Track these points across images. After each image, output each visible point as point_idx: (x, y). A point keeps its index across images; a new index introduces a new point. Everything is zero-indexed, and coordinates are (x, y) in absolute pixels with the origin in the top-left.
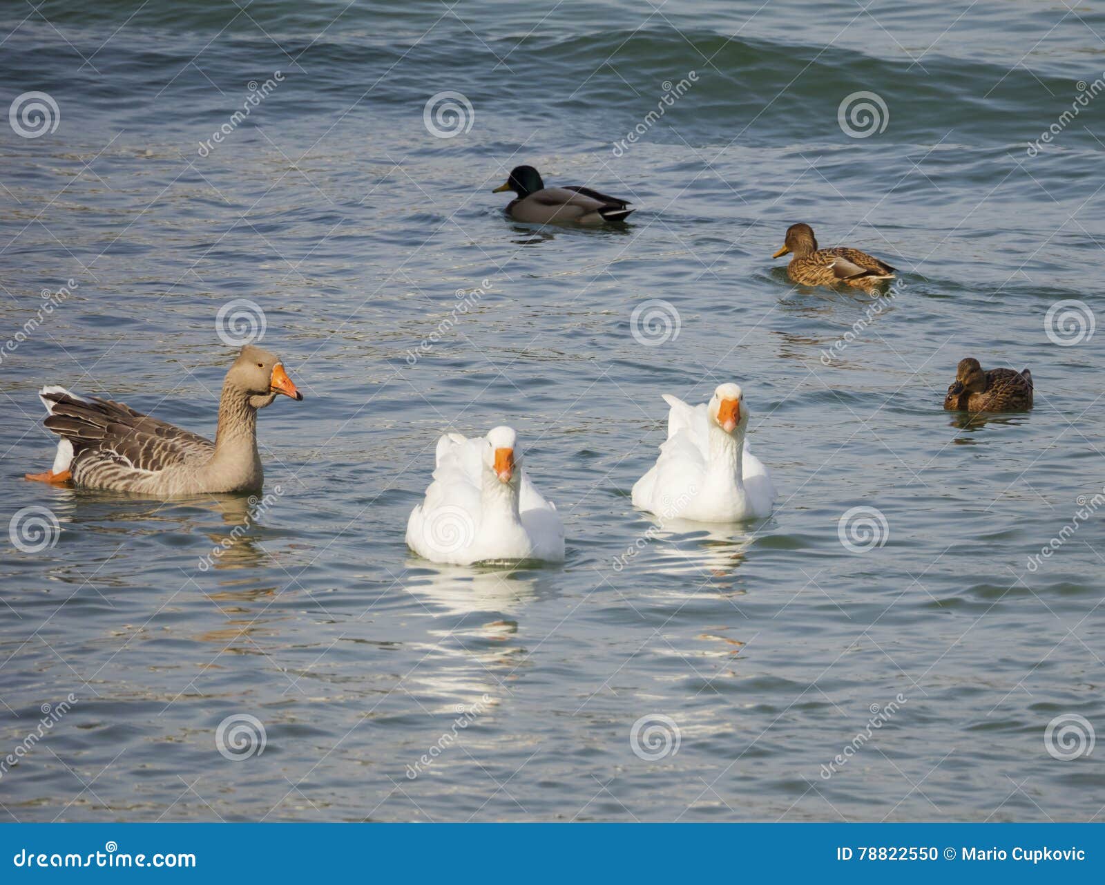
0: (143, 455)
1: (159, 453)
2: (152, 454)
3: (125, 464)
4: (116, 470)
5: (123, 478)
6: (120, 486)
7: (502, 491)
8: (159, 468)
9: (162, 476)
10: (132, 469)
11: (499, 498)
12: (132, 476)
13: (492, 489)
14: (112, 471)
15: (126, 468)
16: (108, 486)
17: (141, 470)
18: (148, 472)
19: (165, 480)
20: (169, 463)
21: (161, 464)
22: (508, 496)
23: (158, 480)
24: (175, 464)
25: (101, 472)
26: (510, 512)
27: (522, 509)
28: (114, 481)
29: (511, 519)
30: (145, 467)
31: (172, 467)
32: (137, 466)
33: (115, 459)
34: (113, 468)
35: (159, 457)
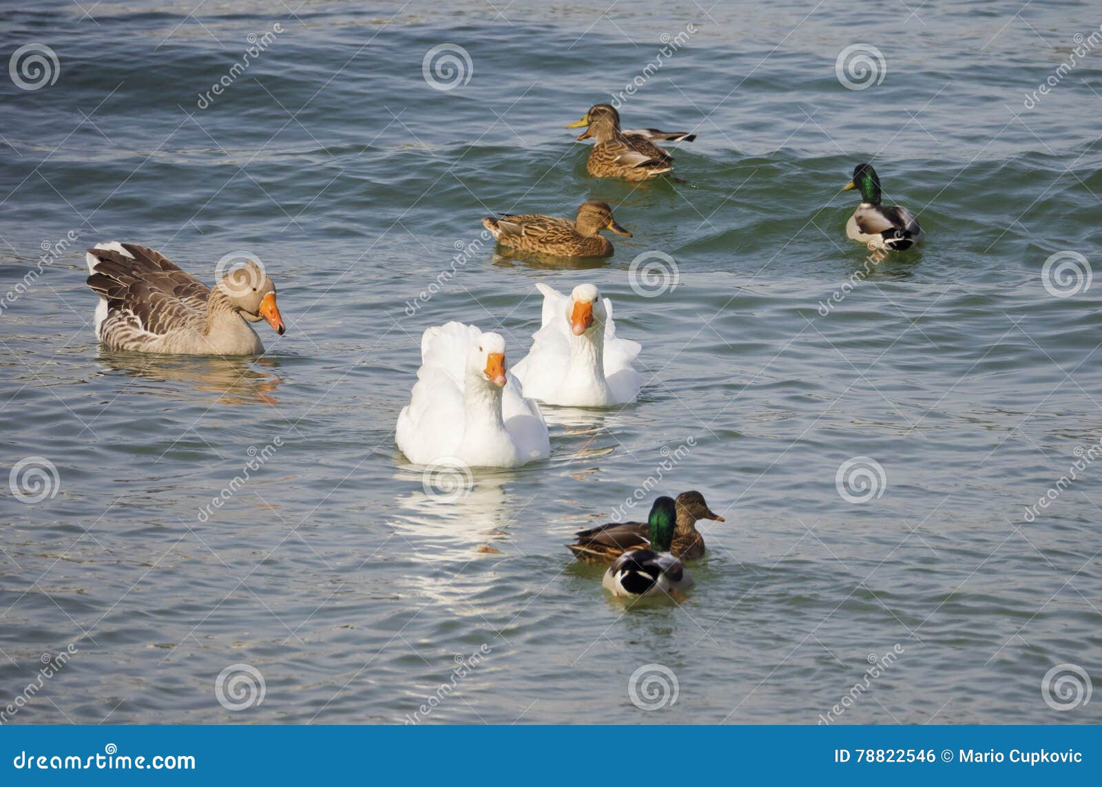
0: (152, 318)
1: (165, 317)
2: (159, 317)
3: (135, 325)
4: (128, 332)
5: (133, 340)
6: (131, 346)
7: (486, 396)
8: (164, 332)
9: (166, 338)
10: (142, 332)
11: (482, 403)
12: (140, 338)
13: (476, 393)
14: (124, 333)
15: (137, 330)
16: (123, 346)
17: (148, 333)
18: (153, 335)
19: (168, 344)
20: (172, 328)
21: (165, 328)
22: (491, 402)
23: (162, 343)
24: (178, 328)
25: (117, 333)
26: (493, 419)
27: (506, 415)
28: (126, 342)
29: (495, 426)
30: (152, 331)
31: (174, 331)
32: (146, 329)
33: (129, 319)
34: (125, 330)
35: (164, 322)
